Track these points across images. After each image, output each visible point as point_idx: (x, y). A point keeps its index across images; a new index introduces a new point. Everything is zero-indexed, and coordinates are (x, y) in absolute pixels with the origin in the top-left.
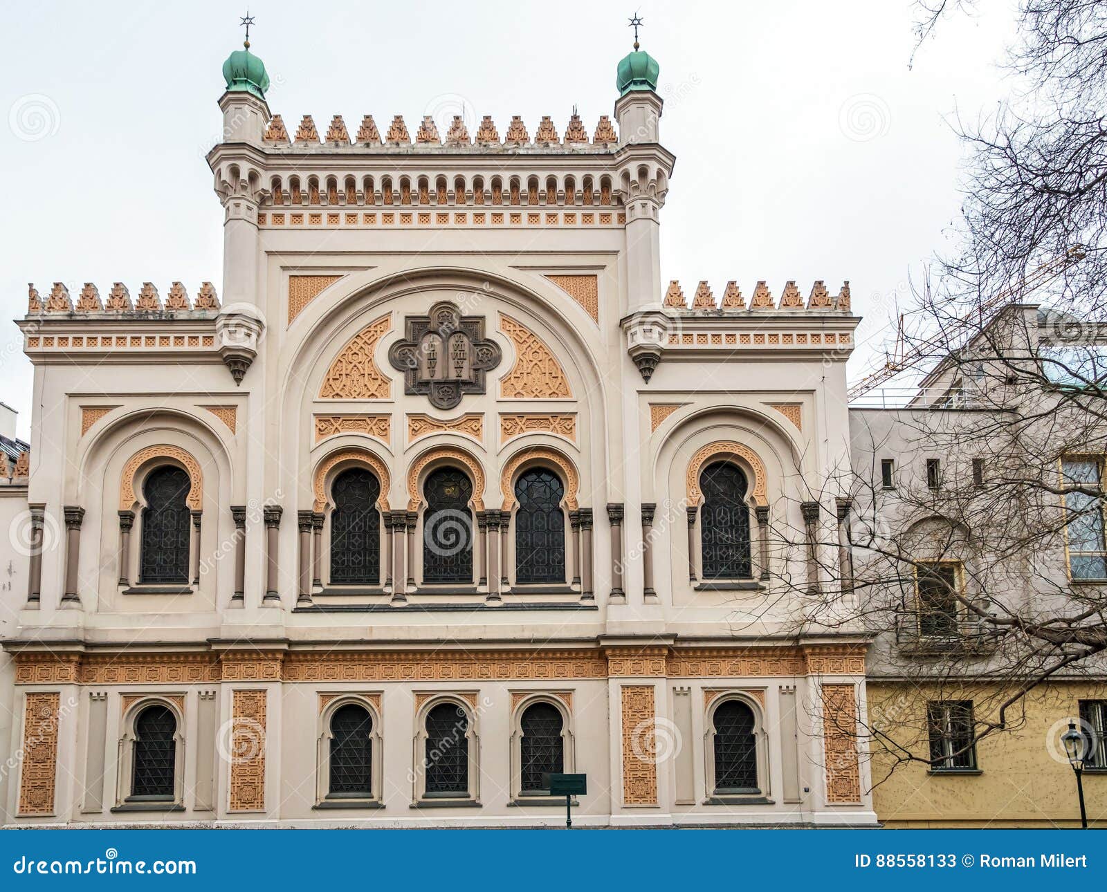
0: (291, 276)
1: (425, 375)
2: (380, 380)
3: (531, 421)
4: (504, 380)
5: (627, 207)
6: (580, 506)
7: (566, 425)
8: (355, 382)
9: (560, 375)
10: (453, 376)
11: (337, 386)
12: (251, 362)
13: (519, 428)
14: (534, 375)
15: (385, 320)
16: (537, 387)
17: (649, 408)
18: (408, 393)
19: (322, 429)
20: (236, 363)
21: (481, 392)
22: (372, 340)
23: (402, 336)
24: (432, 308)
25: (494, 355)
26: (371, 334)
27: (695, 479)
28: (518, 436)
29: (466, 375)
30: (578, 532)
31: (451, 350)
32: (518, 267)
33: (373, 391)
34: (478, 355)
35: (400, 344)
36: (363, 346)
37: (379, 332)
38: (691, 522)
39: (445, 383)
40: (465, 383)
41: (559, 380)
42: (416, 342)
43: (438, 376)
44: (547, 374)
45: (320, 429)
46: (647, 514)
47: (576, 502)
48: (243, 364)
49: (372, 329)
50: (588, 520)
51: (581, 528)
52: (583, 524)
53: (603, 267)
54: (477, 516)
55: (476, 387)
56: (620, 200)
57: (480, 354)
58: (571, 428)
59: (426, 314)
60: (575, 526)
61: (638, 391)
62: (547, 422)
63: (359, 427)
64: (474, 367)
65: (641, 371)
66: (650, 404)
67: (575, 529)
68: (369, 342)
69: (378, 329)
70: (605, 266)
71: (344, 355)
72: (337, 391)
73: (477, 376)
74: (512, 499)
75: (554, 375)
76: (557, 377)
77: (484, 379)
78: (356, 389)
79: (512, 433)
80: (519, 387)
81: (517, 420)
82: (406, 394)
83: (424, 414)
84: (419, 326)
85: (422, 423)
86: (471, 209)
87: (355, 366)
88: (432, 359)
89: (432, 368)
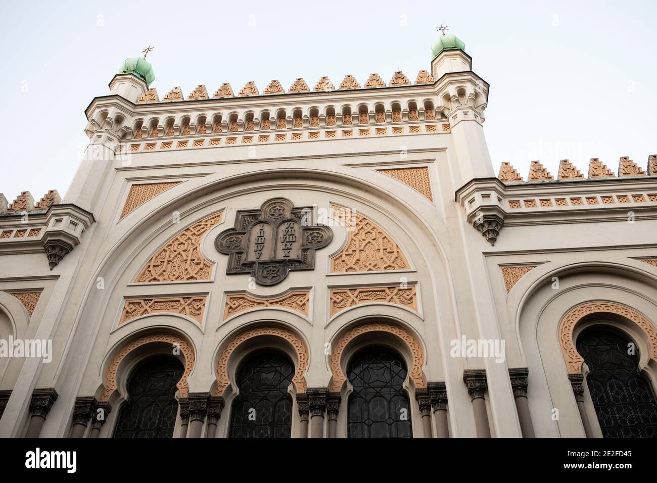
0: (133, 185)
1: (252, 257)
2: (202, 264)
3: (365, 294)
4: (335, 257)
5: (451, 118)
6: (428, 380)
7: (405, 295)
8: (176, 268)
9: (395, 250)
10: (280, 256)
11: (156, 272)
12: (72, 249)
13: (350, 300)
14: (367, 252)
15: (217, 215)
16: (370, 262)
17: (500, 269)
18: (229, 273)
19: (130, 311)
20: (54, 248)
21: (309, 268)
22: (200, 232)
23: (232, 226)
24: (264, 204)
25: (324, 237)
26: (201, 227)
27: (571, 342)
28: (349, 308)
29: (293, 255)
30: (429, 416)
31: (281, 235)
32: (349, 165)
33: (193, 274)
34: (308, 237)
35: (228, 233)
36: (191, 237)
37: (209, 225)
38: (578, 394)
39: (270, 262)
40: (292, 262)
41: (395, 254)
42: (245, 231)
43: (265, 257)
44: (382, 250)
45: (127, 312)
46: (518, 382)
47: (423, 377)
48: (62, 249)
49: (203, 223)
50: (441, 396)
51: (432, 410)
52: (435, 402)
53: (433, 160)
54: (298, 400)
55: (304, 264)
56: (443, 115)
57: (310, 237)
58: (411, 298)
59: (258, 208)
60: (424, 408)
61: (484, 253)
62: (383, 294)
63: (171, 308)
64: (302, 248)
65: (484, 234)
66: (500, 265)
67: (425, 412)
68: (197, 233)
69: (209, 223)
70: (434, 160)
71: (171, 245)
72: (155, 276)
73: (305, 256)
74: (342, 377)
75: (389, 250)
76: (393, 252)
77: (313, 257)
78: (175, 273)
79: (344, 306)
80: (351, 262)
81: (349, 293)
82: (228, 274)
83: (244, 291)
84: (249, 217)
85: (241, 301)
86: (307, 130)
87: (179, 254)
88: (260, 244)
89: (259, 251)
